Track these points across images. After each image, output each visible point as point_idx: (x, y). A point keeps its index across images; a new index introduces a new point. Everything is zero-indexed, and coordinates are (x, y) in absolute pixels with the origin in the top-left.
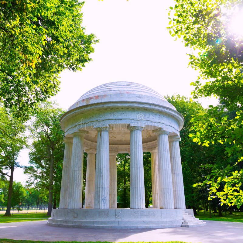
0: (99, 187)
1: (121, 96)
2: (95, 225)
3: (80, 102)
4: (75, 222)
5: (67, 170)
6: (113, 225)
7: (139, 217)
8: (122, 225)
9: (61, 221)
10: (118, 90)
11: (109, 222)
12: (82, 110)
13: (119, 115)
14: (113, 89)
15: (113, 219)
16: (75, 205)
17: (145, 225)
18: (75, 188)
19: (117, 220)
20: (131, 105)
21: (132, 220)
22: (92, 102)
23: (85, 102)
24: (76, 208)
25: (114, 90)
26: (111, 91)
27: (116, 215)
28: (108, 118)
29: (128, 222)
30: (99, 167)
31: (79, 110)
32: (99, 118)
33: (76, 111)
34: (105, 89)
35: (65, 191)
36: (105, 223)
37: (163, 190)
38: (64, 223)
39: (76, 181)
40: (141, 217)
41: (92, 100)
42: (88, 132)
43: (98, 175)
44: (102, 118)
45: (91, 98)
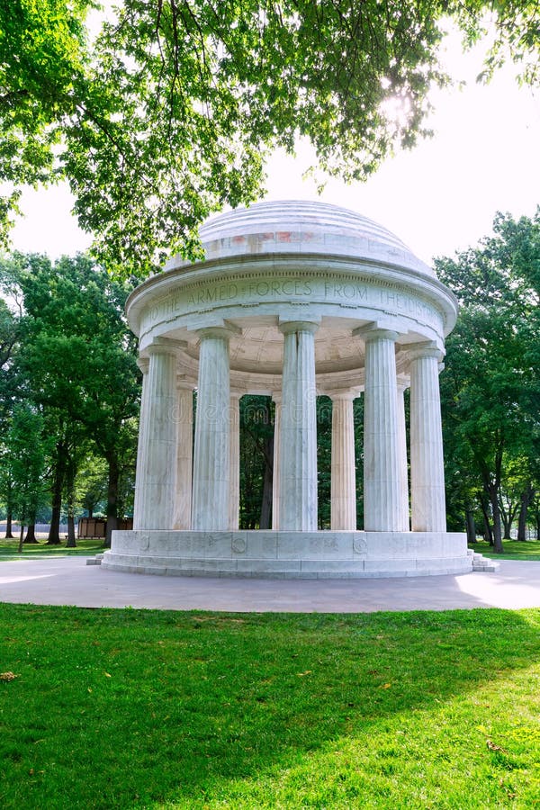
0: (297, 476)
1: (352, 245)
2: (306, 570)
3: (226, 242)
4: (245, 564)
5: (162, 429)
6: (352, 570)
7: (404, 550)
8: (374, 570)
9: (192, 561)
10: (338, 226)
11: (340, 563)
12: (245, 265)
13: (349, 294)
14: (322, 221)
15: (346, 556)
16: (217, 521)
17: (420, 569)
18: (216, 478)
19: (357, 558)
20: (383, 271)
21: (389, 556)
22: (268, 247)
23: (245, 243)
24: (220, 529)
25: (327, 225)
26: (318, 227)
27: (355, 546)
28: (319, 299)
29: (385, 562)
30: (298, 427)
31: (238, 266)
32: (294, 296)
33: (224, 268)
34: (298, 216)
35: (159, 484)
36: (330, 565)
37: (427, 492)
38: (203, 566)
39: (219, 460)
40: (407, 551)
41: (269, 241)
42: (241, 329)
43: (295, 447)
44: (304, 297)
45: (265, 237)
